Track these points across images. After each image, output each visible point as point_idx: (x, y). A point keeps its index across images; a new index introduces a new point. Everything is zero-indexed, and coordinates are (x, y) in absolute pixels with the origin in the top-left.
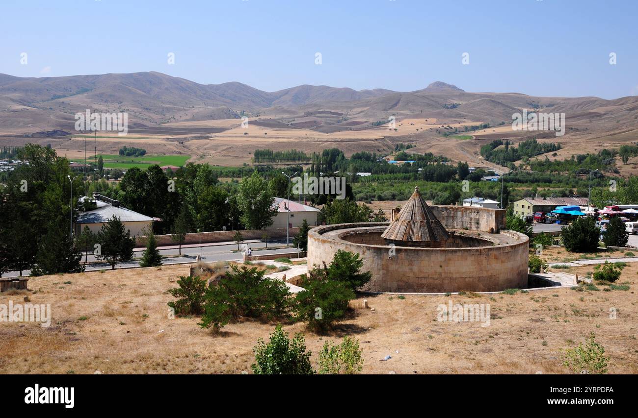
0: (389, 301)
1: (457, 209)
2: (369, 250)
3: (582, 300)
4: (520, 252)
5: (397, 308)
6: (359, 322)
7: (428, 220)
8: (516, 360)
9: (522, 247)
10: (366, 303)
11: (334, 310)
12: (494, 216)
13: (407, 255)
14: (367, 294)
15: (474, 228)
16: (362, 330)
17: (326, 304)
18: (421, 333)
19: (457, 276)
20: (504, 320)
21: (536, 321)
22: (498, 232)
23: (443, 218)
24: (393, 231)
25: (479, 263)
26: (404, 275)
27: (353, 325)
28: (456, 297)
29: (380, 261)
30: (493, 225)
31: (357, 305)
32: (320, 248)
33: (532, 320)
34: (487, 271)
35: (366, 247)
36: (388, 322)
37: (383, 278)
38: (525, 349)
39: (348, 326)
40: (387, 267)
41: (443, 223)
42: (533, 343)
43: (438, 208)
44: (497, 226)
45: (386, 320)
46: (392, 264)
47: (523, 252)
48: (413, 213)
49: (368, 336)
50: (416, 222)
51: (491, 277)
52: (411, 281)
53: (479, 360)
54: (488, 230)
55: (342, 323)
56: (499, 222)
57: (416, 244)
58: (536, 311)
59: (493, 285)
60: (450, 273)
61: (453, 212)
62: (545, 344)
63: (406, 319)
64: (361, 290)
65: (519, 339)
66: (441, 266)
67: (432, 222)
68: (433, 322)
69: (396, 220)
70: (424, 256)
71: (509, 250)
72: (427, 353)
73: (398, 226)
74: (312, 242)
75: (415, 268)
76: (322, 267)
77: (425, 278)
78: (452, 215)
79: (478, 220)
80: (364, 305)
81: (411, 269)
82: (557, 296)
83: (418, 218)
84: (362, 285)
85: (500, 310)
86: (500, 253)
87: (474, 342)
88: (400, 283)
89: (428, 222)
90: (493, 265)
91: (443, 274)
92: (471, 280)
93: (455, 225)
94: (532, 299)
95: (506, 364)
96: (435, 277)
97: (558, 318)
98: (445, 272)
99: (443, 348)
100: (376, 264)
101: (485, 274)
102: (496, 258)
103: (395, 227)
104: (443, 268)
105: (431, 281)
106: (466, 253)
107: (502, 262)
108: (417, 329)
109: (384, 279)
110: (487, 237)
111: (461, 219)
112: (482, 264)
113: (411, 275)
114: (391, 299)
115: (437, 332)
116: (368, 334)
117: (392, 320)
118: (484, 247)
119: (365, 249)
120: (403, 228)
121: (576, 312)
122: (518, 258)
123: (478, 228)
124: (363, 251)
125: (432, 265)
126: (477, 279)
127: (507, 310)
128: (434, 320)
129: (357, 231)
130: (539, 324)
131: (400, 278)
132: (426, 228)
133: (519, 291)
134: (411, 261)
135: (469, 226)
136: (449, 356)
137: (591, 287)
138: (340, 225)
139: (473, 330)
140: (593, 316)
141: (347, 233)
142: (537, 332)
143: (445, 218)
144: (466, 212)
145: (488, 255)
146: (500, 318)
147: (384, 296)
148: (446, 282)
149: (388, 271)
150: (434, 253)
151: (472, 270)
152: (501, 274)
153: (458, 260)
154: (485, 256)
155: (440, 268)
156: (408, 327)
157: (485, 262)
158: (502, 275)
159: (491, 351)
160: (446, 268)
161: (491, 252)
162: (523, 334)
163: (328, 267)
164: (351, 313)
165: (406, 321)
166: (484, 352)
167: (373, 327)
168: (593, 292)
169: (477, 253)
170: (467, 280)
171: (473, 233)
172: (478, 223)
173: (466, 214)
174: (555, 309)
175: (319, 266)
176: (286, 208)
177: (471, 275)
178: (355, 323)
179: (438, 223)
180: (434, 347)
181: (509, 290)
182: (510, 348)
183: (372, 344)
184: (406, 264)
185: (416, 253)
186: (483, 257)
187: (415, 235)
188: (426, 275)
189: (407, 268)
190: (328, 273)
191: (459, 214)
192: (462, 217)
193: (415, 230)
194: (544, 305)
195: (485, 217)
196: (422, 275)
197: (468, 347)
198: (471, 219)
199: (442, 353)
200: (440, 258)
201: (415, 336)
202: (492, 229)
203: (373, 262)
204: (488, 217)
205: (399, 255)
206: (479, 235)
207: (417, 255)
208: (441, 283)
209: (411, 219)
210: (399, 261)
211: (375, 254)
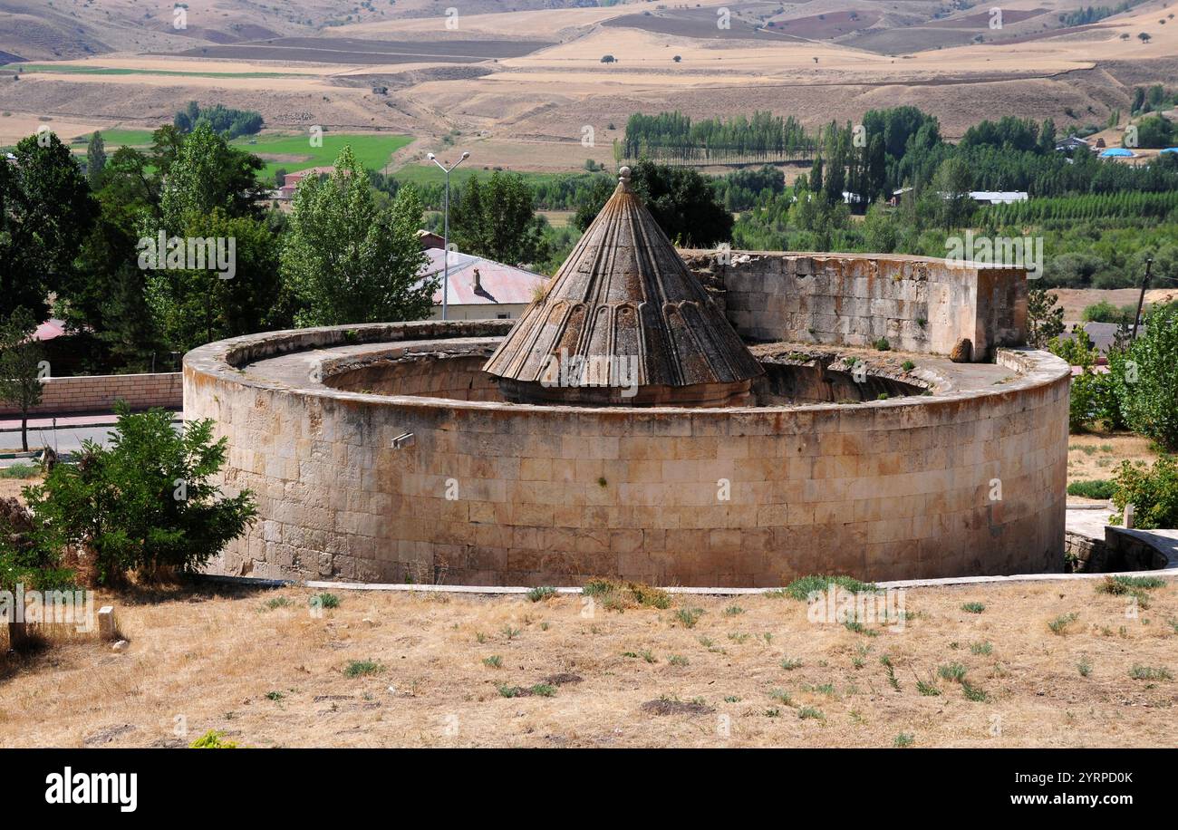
1: (851, 266)
2: (331, 411)
7: (654, 300)
9: (998, 411)
12: (973, 292)
13: (468, 433)
19: (673, 521)
22: (988, 358)
23: (803, 304)
25: (772, 472)
26: (458, 516)
29: (368, 456)
30: (970, 328)
34: (809, 506)
35: (321, 400)
37: (380, 525)
40: (396, 482)
43: (783, 262)
44: (984, 333)
46: (410, 470)
48: (595, 274)
50: (602, 309)
51: (828, 529)
52: (483, 540)
56: (997, 316)
60: (644, 509)
61: (836, 280)
66: (603, 482)
67: (670, 310)
70: (532, 438)
75: (500, 489)
77: (538, 527)
78: (833, 290)
79: (925, 308)
81: (486, 492)
83: (614, 293)
86: (873, 434)
88: (445, 549)
89: (651, 311)
90: (838, 484)
91: (613, 514)
92: (736, 539)
93: (846, 330)
96: (578, 525)
98: (621, 507)
100: (357, 471)
102: (853, 451)
104: (612, 486)
105: (562, 540)
106: (710, 430)
107: (883, 470)
109: (385, 530)
111: (865, 308)
112: (786, 478)
113: (485, 515)
119: (317, 408)
123: (921, 340)
124: (312, 417)
125: (568, 474)
126: (763, 539)
131: (441, 527)
132: (639, 333)
134: (484, 457)
135: (892, 333)
143: (810, 301)
144: (882, 276)
145: (811, 440)
148: (626, 545)
149: (397, 496)
151: (738, 501)
152: (877, 518)
153: (676, 457)
154: (797, 442)
155: (598, 485)
157: (797, 469)
158: (882, 525)
160: (624, 490)
161: (830, 427)
169: (763, 430)
170: (715, 539)
172: (922, 323)
173: (883, 286)
176: (479, 291)
177: (735, 520)
184: (466, 471)
185: (502, 424)
186: (788, 449)
188: (545, 517)
189: (471, 485)
191: (860, 286)
192: (870, 299)
193: (595, 341)
195: (947, 299)
196: (526, 517)
198: (900, 305)
200: (601, 448)
202: (967, 343)
203: (344, 460)
204: (956, 298)
205: (438, 433)
206: (911, 367)
207: (507, 432)
208: (603, 549)
209: (586, 300)
210: (437, 457)
211: (351, 429)
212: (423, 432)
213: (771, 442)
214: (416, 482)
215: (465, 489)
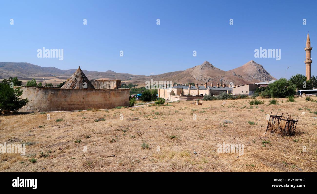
2: (40, 90)
7: (84, 80)
9: (127, 91)
12: (116, 83)
19: (93, 103)
20: (106, 122)
21: (133, 120)
25: (105, 97)
26: (61, 103)
28: (85, 112)
29: (46, 96)
30: (115, 86)
33: (130, 119)
35: (39, 88)
37: (48, 106)
40: (51, 99)
43: (93, 81)
44: (117, 87)
46: (54, 97)
47: (127, 93)
48: (76, 77)
50: (77, 81)
51: (111, 104)
56: (118, 85)
58: (133, 115)
59: (111, 106)
60: (89, 102)
61: (99, 83)
66: (83, 98)
70: (73, 92)
71: (120, 91)
75: (68, 99)
77: (74, 105)
79: (110, 85)
81: (66, 100)
82: (144, 108)
83: (79, 79)
86: (116, 93)
90: (112, 98)
91: (85, 102)
92: (101, 105)
94: (130, 109)
96: (80, 104)
98: (86, 101)
100: (44, 98)
101: (108, 102)
102: (114, 94)
104: (85, 99)
105: (77, 106)
106: (98, 91)
107: (117, 97)
112: (107, 97)
113: (65, 103)
120: (70, 84)
122: (125, 95)
123: (109, 88)
124: (37, 91)
125: (78, 97)
126: (104, 105)
127: (114, 116)
130: (135, 122)
131: (58, 105)
133: (123, 107)
134: (66, 95)
135: (106, 88)
142: (134, 130)
143: (96, 85)
144: (105, 82)
145: (110, 93)
148: (87, 106)
149: (51, 101)
150: (79, 91)
151: (101, 100)
152: (116, 102)
153: (94, 95)
154: (108, 93)
155: (83, 99)
157: (108, 96)
158: (117, 103)
160: (86, 99)
161: (112, 91)
169: (104, 91)
174: (144, 113)
177: (101, 103)
179: (89, 82)
181: (118, 107)
184: (62, 97)
186: (107, 94)
188: (75, 103)
192: (103, 84)
193: (77, 85)
194: (138, 112)
196: (72, 103)
198: (107, 85)
202: (115, 88)
203: (42, 96)
204: (114, 83)
205: (59, 92)
207: (69, 92)
208: (83, 107)
209: (75, 80)
210: (58, 96)
211: (44, 92)
212: (56, 92)
213: (105, 93)
214: (55, 99)
215: (62, 100)
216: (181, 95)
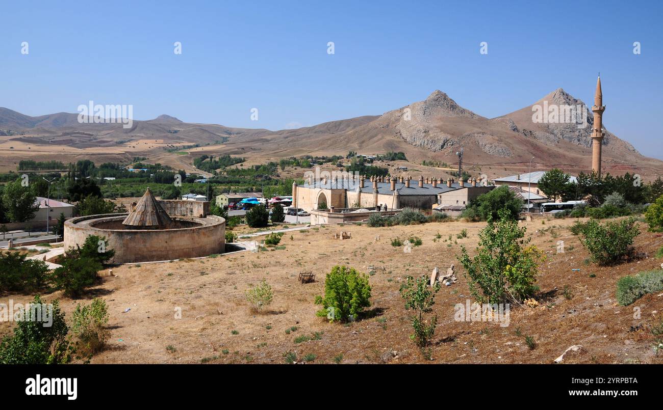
0: (129, 270)
1: (178, 202)
2: (113, 233)
3: (258, 258)
4: (220, 229)
5: (135, 273)
6: (106, 286)
7: (157, 210)
8: (217, 301)
10: (111, 272)
11: (86, 279)
12: (202, 206)
13: (142, 235)
14: (112, 266)
15: (189, 215)
16: (108, 292)
17: (79, 275)
18: (152, 290)
19: (178, 248)
20: (209, 275)
21: (230, 274)
22: (205, 217)
23: (168, 209)
24: (131, 219)
25: (193, 238)
26: (140, 250)
27: (101, 289)
28: (177, 263)
29: (121, 241)
30: (202, 212)
31: (104, 274)
32: (74, 234)
33: (228, 273)
34: (198, 243)
35: (111, 231)
36: (128, 284)
37: (124, 253)
38: (223, 293)
39: (96, 290)
40: (127, 245)
41: (168, 212)
42: (228, 289)
43: (164, 201)
44: (204, 213)
45: (126, 283)
46: (131, 243)
47: (222, 229)
48: (146, 206)
49: (113, 296)
50: (148, 212)
51: (201, 247)
52: (145, 254)
53: (193, 304)
54: (198, 215)
55: (93, 288)
56: (206, 210)
57: (149, 227)
58: (230, 267)
59: (203, 253)
60: (173, 246)
61: (175, 204)
62: (236, 288)
63: (141, 281)
64: (108, 263)
65: (220, 287)
66: (166, 242)
67: (160, 212)
68: (161, 282)
69: (134, 211)
71: (213, 228)
72: (157, 303)
73: (135, 216)
74: (68, 230)
75: (148, 245)
76: (76, 248)
77: (155, 251)
78: (174, 206)
79: (192, 209)
80: (109, 274)
81: (145, 245)
82: (243, 256)
83: (150, 209)
84: (108, 259)
85: (207, 269)
86: (207, 231)
87: (190, 292)
88: (137, 256)
89: (157, 212)
90: (202, 239)
91: (168, 248)
92: (188, 250)
93: (176, 213)
94: (228, 259)
95: (211, 304)
96: (162, 250)
97: (244, 270)
98: (169, 246)
99: (168, 299)
100: (119, 243)
101: (197, 246)
102: (204, 234)
103: (133, 216)
104: (168, 243)
105: (160, 253)
106: (184, 232)
108: (150, 287)
109: (125, 254)
110: (198, 220)
112: (195, 239)
113: (145, 250)
114: (130, 267)
115: (164, 288)
116: (112, 295)
117: (131, 283)
118: (196, 227)
119: (110, 233)
120: (139, 217)
121: (255, 266)
122: (219, 233)
123: (192, 214)
124: (109, 235)
125: (160, 241)
127: (212, 268)
128: (162, 280)
129: (104, 220)
130: (232, 275)
131: (137, 252)
132: (155, 216)
133: (219, 255)
134: (145, 239)
135: (185, 213)
136: (172, 303)
137: (263, 249)
138: (90, 216)
139: (189, 284)
140: (265, 267)
141: (96, 222)
142: (231, 281)
146: (207, 274)
147: (125, 266)
148: (170, 252)
149: (128, 248)
150: (161, 233)
151: (188, 244)
153: (178, 237)
156: (143, 287)
157: (196, 237)
159: (201, 296)
160: (170, 243)
162: (222, 283)
163: (81, 248)
164: (100, 280)
165: (142, 283)
166: (196, 298)
167: (117, 289)
168: (265, 252)
171: (188, 218)
172: (192, 211)
173: (184, 205)
174: (242, 265)
175: (74, 247)
176: (46, 205)
178: (102, 288)
179: (164, 212)
180: (162, 299)
181: (213, 255)
182: (213, 293)
183: (116, 302)
184: (141, 242)
185: (148, 234)
186: (195, 235)
187: (148, 221)
188: (156, 249)
189: (142, 244)
190: (80, 252)
191: (179, 205)
192: (181, 208)
193: (148, 218)
194: (235, 263)
195: (197, 207)
196: (153, 249)
197: (186, 296)
198: (187, 208)
199: (167, 302)
200: (166, 236)
201: (149, 292)
202: (201, 215)
203: (116, 242)
204: (199, 207)
205: (136, 236)
206: (193, 219)
208: (166, 254)
209: (145, 211)
210: (136, 240)
211: (118, 236)
212: (133, 236)
214: (132, 245)
215: (141, 246)
216: (331, 212)
